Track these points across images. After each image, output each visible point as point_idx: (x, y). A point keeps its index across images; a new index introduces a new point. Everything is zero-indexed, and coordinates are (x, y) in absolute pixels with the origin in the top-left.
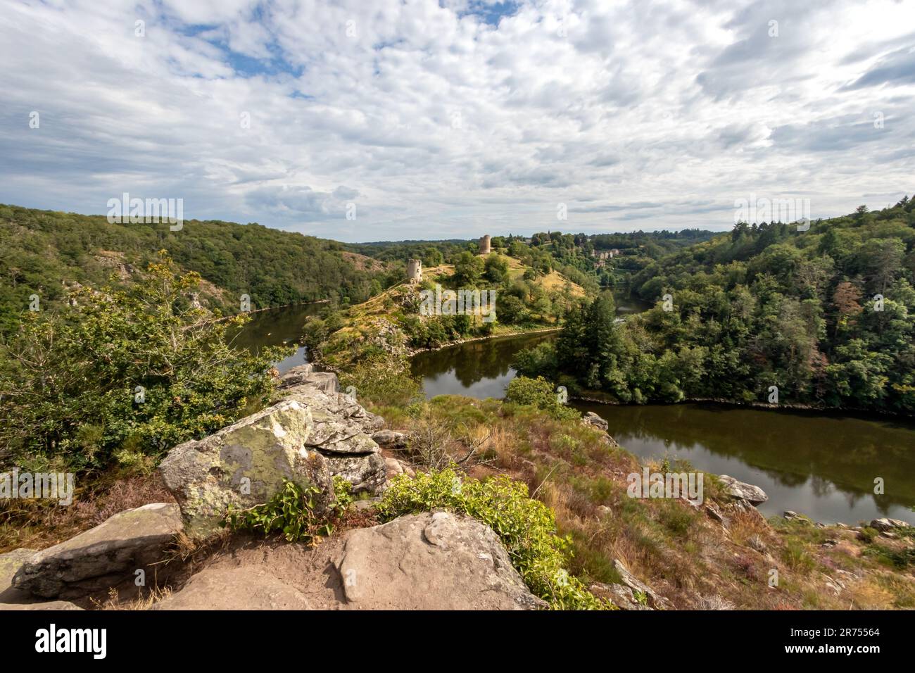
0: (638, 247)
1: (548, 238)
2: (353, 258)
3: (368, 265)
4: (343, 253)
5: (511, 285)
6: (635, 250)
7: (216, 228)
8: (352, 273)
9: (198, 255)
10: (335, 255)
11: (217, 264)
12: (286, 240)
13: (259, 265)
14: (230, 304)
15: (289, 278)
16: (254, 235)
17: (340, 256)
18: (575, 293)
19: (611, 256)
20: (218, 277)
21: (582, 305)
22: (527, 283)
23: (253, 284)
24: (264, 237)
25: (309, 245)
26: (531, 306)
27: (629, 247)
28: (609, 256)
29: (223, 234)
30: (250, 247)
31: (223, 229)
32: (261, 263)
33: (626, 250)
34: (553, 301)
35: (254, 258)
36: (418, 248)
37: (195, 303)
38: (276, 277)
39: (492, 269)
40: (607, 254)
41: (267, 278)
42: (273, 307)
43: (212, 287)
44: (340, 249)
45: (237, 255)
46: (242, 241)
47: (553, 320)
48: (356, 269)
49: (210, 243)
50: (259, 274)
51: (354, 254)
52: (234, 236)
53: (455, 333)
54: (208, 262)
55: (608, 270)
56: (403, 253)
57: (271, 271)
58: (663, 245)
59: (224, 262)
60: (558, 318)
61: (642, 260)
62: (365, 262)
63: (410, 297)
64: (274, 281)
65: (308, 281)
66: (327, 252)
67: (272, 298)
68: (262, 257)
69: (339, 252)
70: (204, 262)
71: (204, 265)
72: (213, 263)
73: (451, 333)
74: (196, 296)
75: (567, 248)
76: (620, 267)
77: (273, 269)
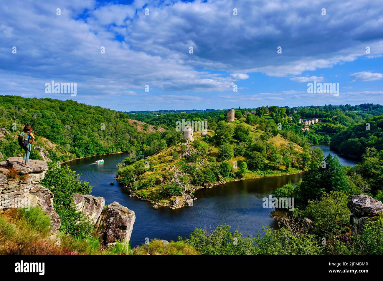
0: (332, 117)
1: (267, 110)
2: (135, 123)
3: (145, 128)
4: (129, 120)
5: (253, 144)
6: (330, 119)
7: (49, 103)
8: (136, 134)
9: (41, 122)
10: (124, 121)
11: (52, 127)
12: (92, 111)
13: (78, 128)
14: (61, 154)
15: (97, 137)
16: (72, 108)
17: (127, 122)
18: (296, 150)
19: (313, 123)
20: (53, 136)
21: (303, 158)
22: (263, 142)
23: (74, 141)
24: (79, 109)
25: (107, 115)
26: (269, 158)
27: (326, 117)
28: (311, 123)
29: (53, 107)
30: (71, 116)
31: (53, 104)
32: (79, 127)
33: (324, 119)
34: (283, 155)
35: (74, 123)
36: (175, 117)
37: (42, 153)
38: (89, 136)
39: (239, 132)
40: (310, 122)
41: (84, 137)
42: (87, 157)
43: (50, 143)
44: (127, 117)
45: (63, 122)
46: (65, 112)
47: (284, 168)
48: (138, 131)
49: (47, 113)
50: (78, 135)
51: (136, 121)
52: (60, 109)
53: (220, 176)
54: (47, 126)
55: (312, 133)
56: (166, 120)
57: (85, 132)
58: (349, 115)
59: (57, 126)
60: (287, 166)
61: (335, 126)
62: (143, 126)
63: (188, 151)
64: (87, 139)
65: (107, 139)
66: (118, 120)
67: (86, 150)
68: (79, 123)
69: (126, 120)
70: (45, 127)
71: (45, 128)
72: (50, 127)
73: (217, 176)
74: (42, 149)
75: (282, 117)
76: (320, 131)
77: (86, 131)
